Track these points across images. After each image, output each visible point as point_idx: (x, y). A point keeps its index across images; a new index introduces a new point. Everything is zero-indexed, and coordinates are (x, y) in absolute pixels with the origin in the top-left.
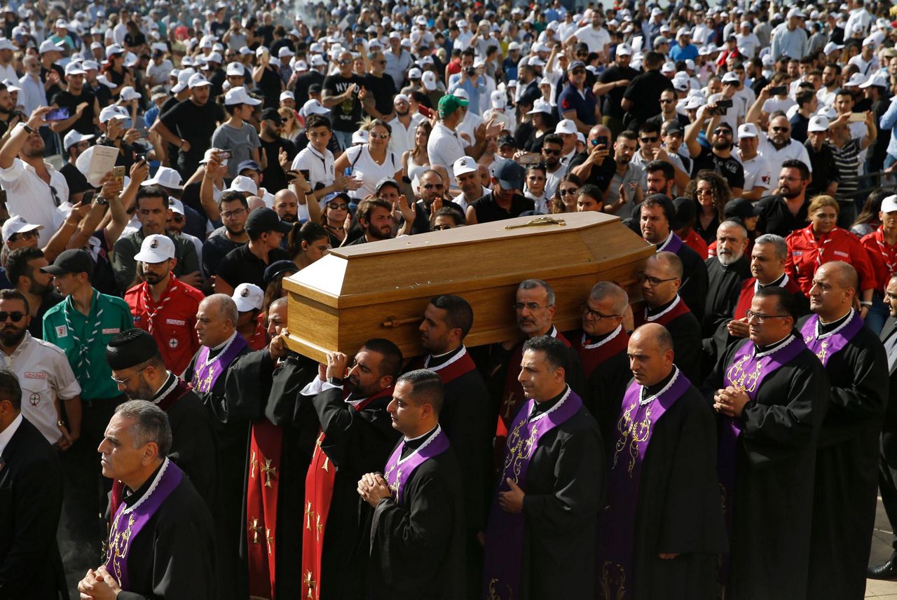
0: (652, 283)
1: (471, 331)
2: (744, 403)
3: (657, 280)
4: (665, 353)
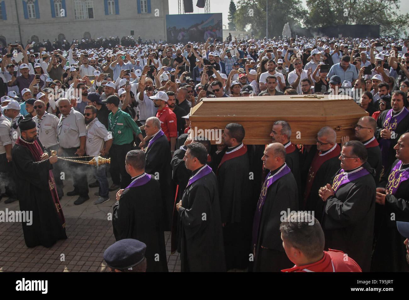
0: (359, 128)
2: (329, 196)
3: (361, 127)
4: (276, 157)
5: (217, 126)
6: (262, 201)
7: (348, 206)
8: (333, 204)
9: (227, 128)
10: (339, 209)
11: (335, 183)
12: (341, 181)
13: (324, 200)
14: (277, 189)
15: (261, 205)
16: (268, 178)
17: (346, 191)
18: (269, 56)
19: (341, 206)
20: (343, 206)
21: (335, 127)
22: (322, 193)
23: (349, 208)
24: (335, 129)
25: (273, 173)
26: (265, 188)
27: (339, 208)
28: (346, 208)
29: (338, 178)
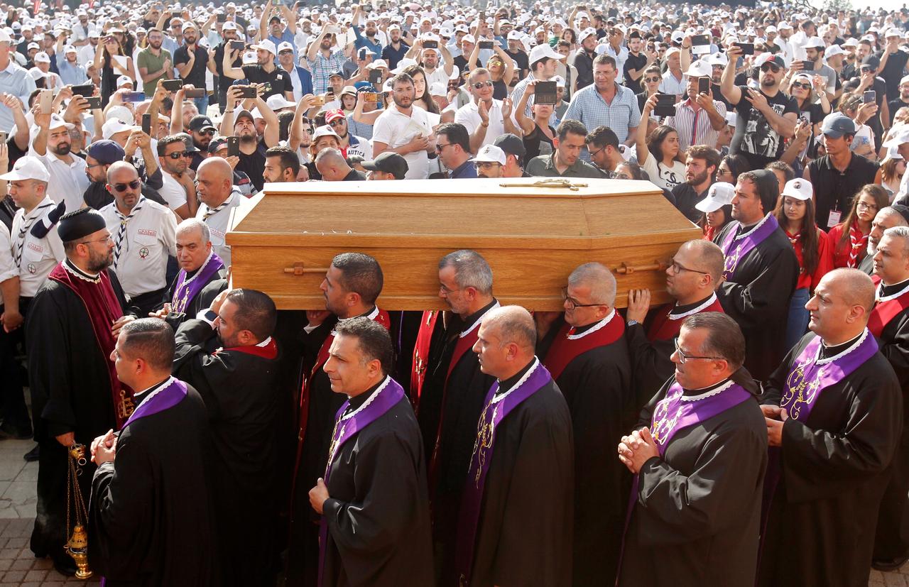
0: (676, 271)
1: (381, 293)
2: (648, 458)
3: (681, 268)
4: (508, 345)
5: (302, 261)
6: (482, 463)
7: (703, 486)
8: (661, 482)
9: (336, 266)
10: (678, 494)
11: (661, 423)
12: (675, 418)
13: (633, 471)
14: (522, 430)
15: (479, 471)
16: (495, 400)
17: (694, 445)
18: (430, 58)
19: (684, 487)
20: (689, 487)
21: (614, 266)
22: (628, 452)
23: (705, 492)
24: (614, 271)
25: (505, 386)
26: (488, 427)
27: (678, 491)
28: (696, 492)
29: (665, 408)
